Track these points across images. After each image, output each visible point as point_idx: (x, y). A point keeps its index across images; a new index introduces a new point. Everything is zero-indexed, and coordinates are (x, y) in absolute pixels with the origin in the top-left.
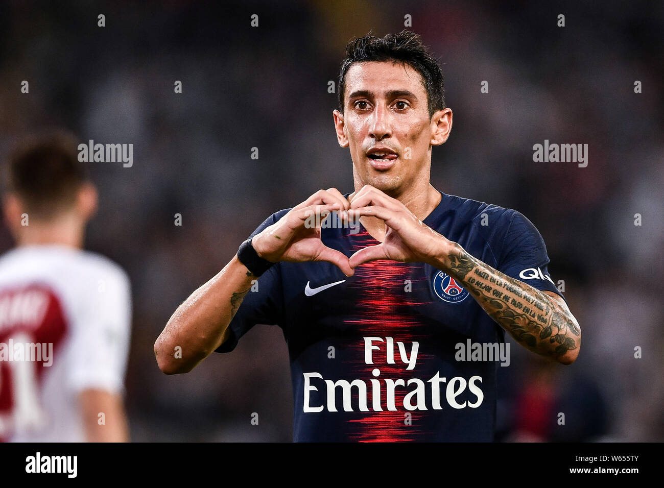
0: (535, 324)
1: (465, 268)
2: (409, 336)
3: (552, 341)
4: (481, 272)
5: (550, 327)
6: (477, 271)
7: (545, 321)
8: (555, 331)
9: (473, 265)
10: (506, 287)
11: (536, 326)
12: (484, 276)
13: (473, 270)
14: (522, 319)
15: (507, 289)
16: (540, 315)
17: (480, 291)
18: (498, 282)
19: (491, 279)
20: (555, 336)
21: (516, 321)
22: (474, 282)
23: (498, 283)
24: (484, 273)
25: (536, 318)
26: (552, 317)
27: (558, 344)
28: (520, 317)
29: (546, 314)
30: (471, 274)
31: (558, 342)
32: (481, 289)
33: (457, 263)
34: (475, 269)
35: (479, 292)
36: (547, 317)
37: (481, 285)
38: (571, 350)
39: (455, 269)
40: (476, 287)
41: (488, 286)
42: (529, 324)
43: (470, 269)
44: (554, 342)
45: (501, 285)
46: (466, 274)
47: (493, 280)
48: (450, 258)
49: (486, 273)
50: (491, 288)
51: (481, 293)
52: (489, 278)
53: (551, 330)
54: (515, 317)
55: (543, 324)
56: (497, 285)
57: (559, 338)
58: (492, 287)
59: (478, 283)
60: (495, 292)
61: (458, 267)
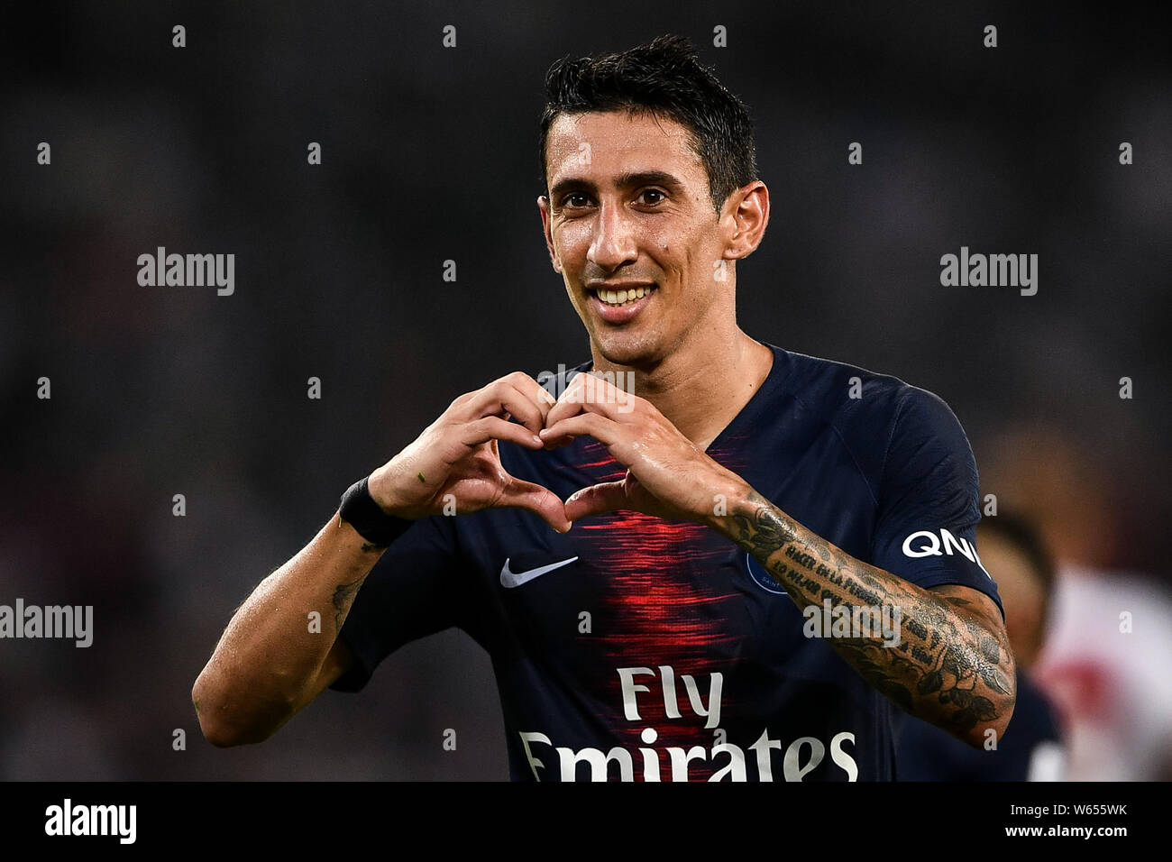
0: (907, 665)
1: (767, 543)
2: (702, 662)
3: (944, 700)
4: (799, 552)
5: (938, 673)
6: (791, 552)
7: (928, 660)
8: (949, 681)
9: (785, 538)
10: (849, 588)
11: (907, 670)
12: (806, 561)
13: (783, 548)
14: (879, 652)
15: (851, 592)
16: (919, 647)
17: (797, 589)
18: (833, 576)
19: (819, 568)
20: (950, 690)
21: (868, 654)
22: (785, 571)
23: (834, 579)
24: (805, 555)
25: (909, 653)
26: (944, 654)
27: (958, 708)
28: (877, 649)
29: (934, 646)
30: (777, 556)
31: (957, 703)
32: (798, 586)
33: (753, 532)
34: (786, 546)
35: (796, 591)
36: (934, 653)
37: (799, 578)
38: (986, 721)
39: (749, 543)
40: (788, 579)
41: (813, 582)
42: (894, 663)
43: (777, 545)
44: (948, 702)
45: (839, 582)
46: (769, 555)
47: (823, 571)
48: (737, 521)
49: (809, 557)
50: (818, 587)
51: (798, 594)
52: (816, 566)
53: (940, 679)
54: (864, 648)
55: (923, 665)
56: (831, 580)
57: (957, 695)
58: (822, 585)
59: (792, 574)
60: (826, 594)
61: (753, 540)
